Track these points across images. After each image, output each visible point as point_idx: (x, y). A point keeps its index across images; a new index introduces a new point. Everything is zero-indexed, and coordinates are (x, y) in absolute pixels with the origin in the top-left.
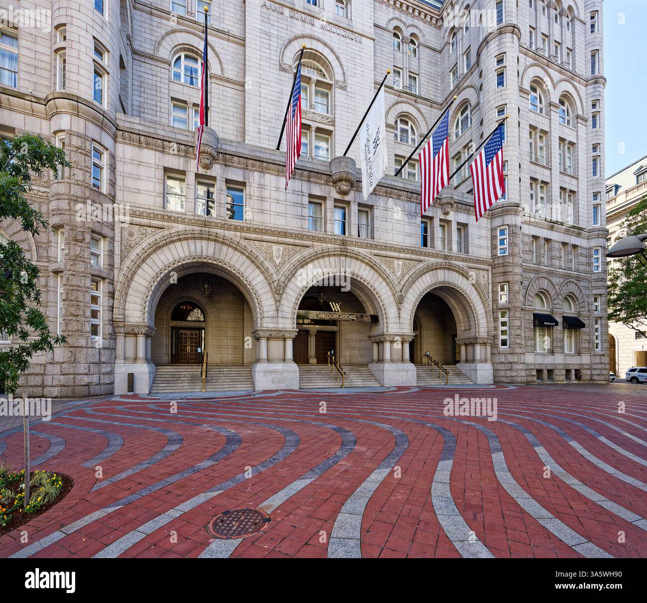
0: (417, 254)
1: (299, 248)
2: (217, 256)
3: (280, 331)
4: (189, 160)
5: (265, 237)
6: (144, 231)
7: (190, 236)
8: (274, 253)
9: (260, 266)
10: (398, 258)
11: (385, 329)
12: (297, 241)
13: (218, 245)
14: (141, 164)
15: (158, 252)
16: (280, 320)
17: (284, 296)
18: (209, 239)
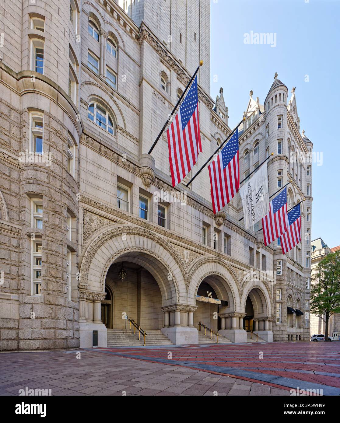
0: (247, 268)
1: (197, 254)
2: (153, 251)
3: (189, 306)
4: (136, 176)
5: (181, 243)
6: (102, 221)
7: (136, 232)
8: (185, 255)
9: (179, 262)
10: (240, 269)
11: (235, 309)
12: (197, 250)
13: (154, 243)
14: (100, 167)
15: (114, 239)
16: (189, 299)
17: (191, 283)
18: (148, 237)
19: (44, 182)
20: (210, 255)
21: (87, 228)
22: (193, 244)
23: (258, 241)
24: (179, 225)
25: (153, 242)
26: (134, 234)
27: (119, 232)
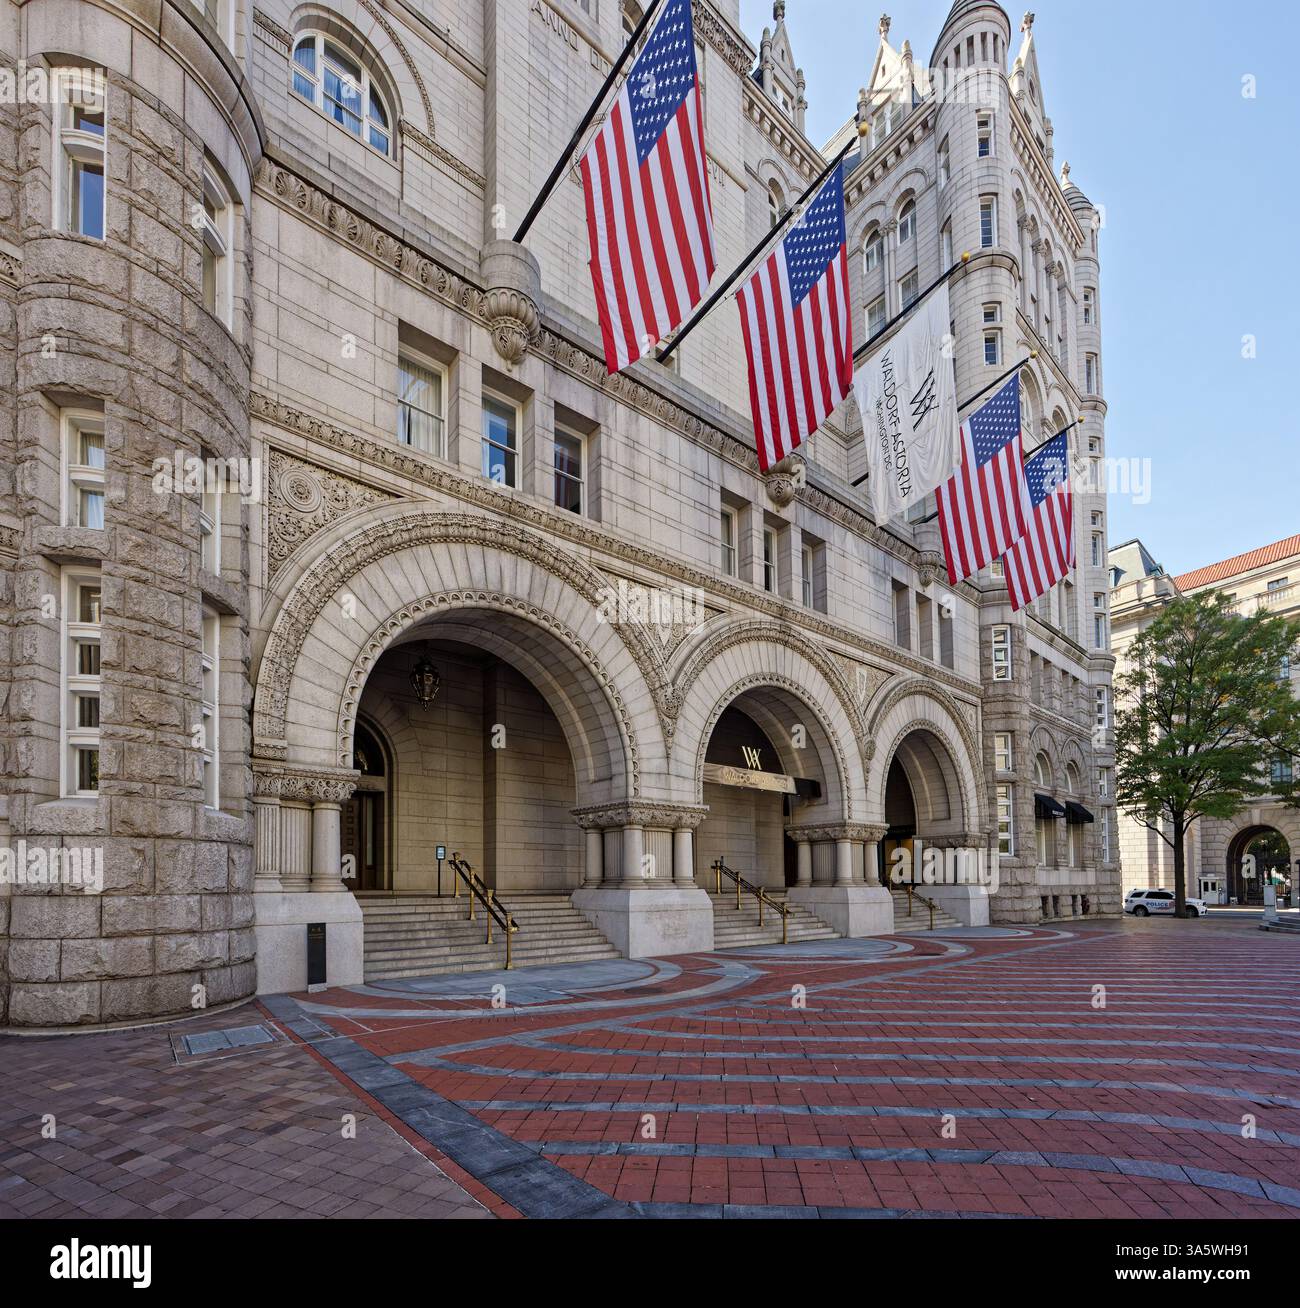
0: (888, 658)
2: (537, 602)
3: (674, 809)
4: (467, 323)
5: (641, 572)
6: (341, 492)
7: (472, 532)
9: (635, 641)
10: (862, 663)
11: (846, 812)
13: (541, 573)
14: (332, 286)
15: (386, 561)
16: (674, 782)
17: (681, 722)
18: (519, 552)
19: (112, 347)
20: (750, 612)
21: (284, 519)
22: (687, 575)
23: (924, 558)
24: (634, 505)
25: (537, 568)
26: (462, 540)
27: (406, 536)
